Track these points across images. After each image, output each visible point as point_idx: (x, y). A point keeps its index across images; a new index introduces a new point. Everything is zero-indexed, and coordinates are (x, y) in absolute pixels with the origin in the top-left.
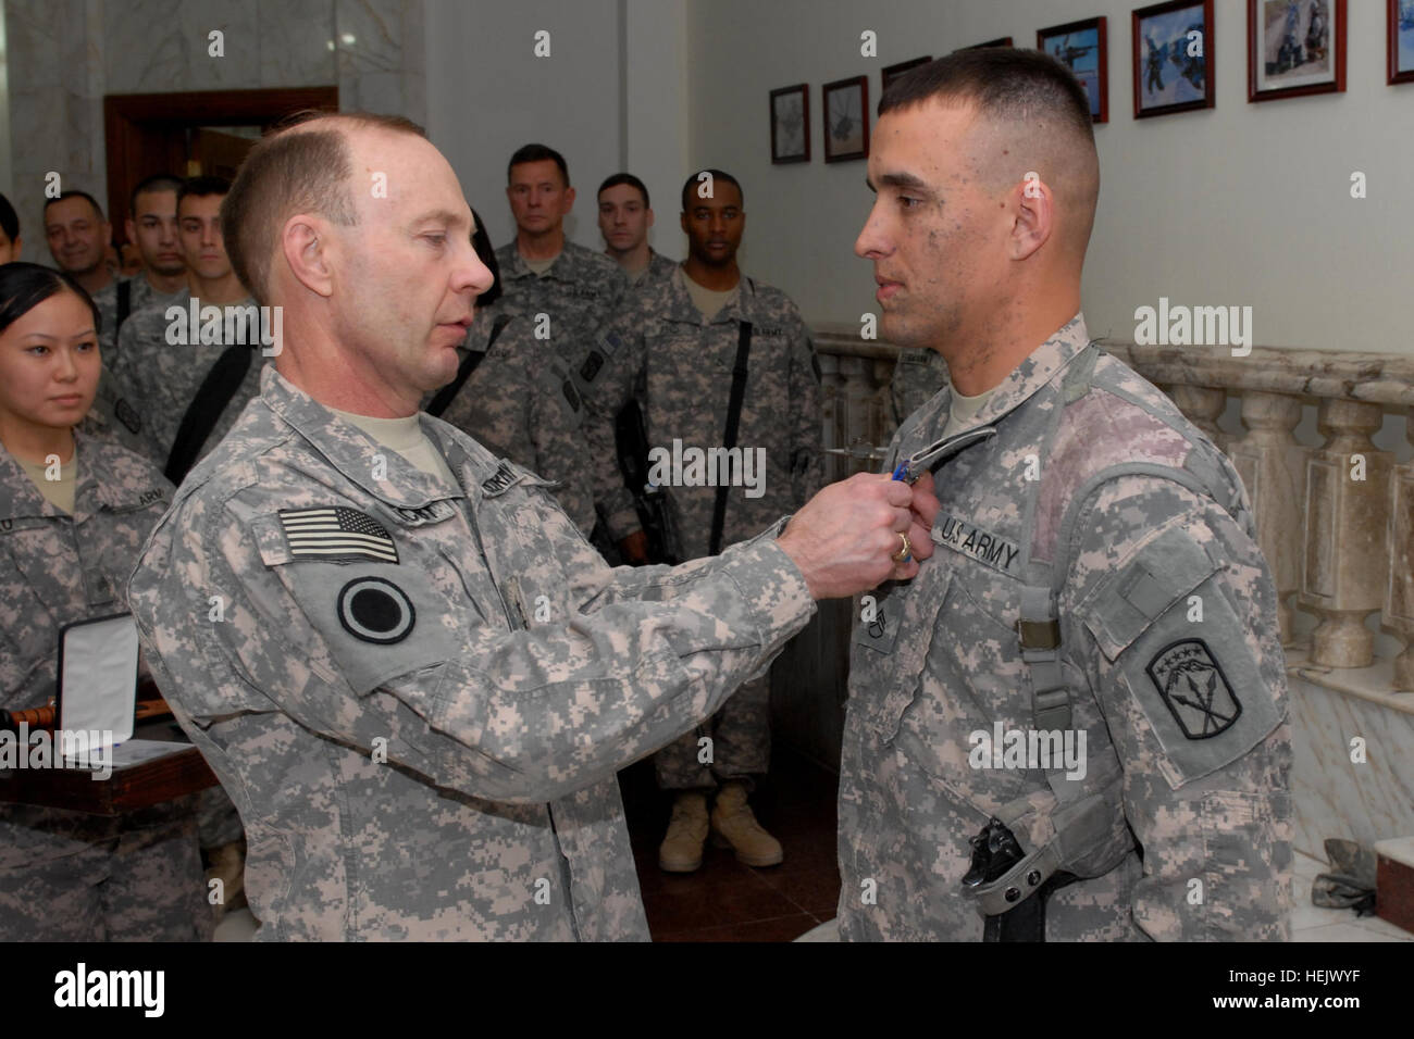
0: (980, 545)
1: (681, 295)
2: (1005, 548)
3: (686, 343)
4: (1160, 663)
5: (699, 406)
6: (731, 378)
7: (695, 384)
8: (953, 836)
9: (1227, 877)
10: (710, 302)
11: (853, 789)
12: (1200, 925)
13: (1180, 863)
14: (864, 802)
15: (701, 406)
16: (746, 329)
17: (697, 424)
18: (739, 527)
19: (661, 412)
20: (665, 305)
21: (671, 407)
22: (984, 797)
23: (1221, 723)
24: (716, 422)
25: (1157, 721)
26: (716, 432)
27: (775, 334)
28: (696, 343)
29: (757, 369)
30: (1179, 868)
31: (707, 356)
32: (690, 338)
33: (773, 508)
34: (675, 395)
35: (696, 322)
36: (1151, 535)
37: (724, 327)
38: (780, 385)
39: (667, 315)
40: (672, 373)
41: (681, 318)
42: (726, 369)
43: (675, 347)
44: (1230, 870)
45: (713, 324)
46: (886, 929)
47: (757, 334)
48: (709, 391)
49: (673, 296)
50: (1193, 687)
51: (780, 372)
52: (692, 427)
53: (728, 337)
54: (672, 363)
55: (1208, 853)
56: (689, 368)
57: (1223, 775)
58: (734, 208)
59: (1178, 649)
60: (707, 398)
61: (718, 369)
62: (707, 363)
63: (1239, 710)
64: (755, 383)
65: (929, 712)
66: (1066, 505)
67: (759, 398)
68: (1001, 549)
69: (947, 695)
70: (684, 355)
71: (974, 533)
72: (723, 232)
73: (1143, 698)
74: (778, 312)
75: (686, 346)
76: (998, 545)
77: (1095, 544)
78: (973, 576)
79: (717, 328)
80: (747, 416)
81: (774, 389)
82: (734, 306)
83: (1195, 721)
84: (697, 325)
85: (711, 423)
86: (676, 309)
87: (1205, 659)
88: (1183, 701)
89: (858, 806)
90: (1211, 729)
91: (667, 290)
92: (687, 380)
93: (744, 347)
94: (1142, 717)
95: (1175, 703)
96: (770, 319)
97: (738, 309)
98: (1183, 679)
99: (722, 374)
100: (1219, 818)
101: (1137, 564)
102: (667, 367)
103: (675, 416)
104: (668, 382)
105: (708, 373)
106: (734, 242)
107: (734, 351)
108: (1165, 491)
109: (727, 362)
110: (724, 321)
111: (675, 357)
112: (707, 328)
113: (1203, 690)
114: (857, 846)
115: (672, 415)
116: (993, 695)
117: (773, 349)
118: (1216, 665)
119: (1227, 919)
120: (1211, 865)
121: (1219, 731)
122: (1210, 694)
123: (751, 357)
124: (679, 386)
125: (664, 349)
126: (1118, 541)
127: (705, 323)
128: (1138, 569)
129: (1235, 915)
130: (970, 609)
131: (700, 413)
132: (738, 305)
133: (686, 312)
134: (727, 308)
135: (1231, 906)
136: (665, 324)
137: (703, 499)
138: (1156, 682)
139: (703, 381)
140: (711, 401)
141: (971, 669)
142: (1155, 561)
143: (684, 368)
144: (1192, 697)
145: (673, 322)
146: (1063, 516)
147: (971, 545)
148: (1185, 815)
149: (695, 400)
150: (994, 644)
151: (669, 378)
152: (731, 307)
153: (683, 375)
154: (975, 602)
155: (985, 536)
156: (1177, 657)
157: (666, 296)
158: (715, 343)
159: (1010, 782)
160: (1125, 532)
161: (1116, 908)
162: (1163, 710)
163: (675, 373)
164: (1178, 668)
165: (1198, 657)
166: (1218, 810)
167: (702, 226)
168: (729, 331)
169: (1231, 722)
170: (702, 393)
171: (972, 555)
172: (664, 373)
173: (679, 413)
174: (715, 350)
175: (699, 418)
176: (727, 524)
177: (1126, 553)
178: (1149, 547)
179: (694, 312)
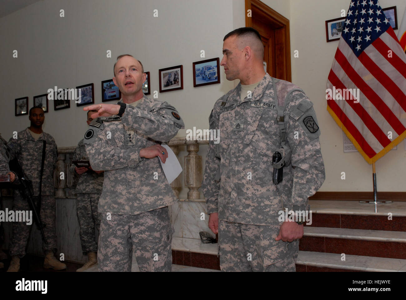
0: (266, 105)
1: (29, 134)
2: (273, 105)
3: (31, 145)
4: (305, 120)
5: (35, 159)
6: (42, 153)
7: (34, 154)
8: (261, 161)
9: (317, 157)
10: (36, 136)
11: (234, 159)
12: (313, 166)
13: (309, 154)
14: (237, 160)
15: (36, 160)
16: (45, 142)
17: (35, 164)
18: (44, 188)
19: (26, 161)
20: (26, 137)
21: (28, 160)
22: (269, 152)
23: (316, 130)
24: (39, 163)
25: (305, 130)
26: (39, 166)
27: (51, 144)
28: (34, 145)
29: (48, 152)
30: (309, 155)
31: (36, 148)
32: (32, 144)
33: (50, 184)
34: (29, 157)
35: (34, 140)
36: (301, 100)
37: (40, 142)
38: (52, 156)
39: (26, 139)
40: (28, 152)
41: (30, 139)
42: (41, 151)
43: (29, 146)
44: (318, 156)
45: (38, 141)
46: (246, 183)
47: (47, 144)
48: (37, 156)
49: (27, 134)
50: (311, 124)
51: (52, 153)
52: (34, 164)
53: (41, 144)
54: (28, 150)
55: (314, 153)
56: (32, 151)
57: (316, 140)
58: (42, 114)
59: (308, 118)
60: (37, 158)
61: (39, 151)
62: (37, 150)
63: (318, 128)
64: (47, 155)
65: (257, 137)
66: (286, 96)
67: (48, 158)
68: (272, 105)
69: (260, 134)
70: (31, 148)
71: (264, 103)
72: (40, 119)
73: (302, 127)
74: (51, 139)
75: (31, 146)
76: (271, 105)
77: (292, 101)
78: (266, 110)
79: (38, 142)
80: (46, 162)
81: (50, 156)
82: (42, 137)
83: (312, 130)
84: (34, 141)
85: (38, 163)
86: (29, 137)
87: (312, 119)
88: (309, 126)
89: (235, 162)
90: (314, 131)
91: (25, 133)
92: (32, 153)
93: (45, 147)
94: (302, 130)
95: (308, 127)
96: (49, 141)
97: (43, 138)
98: (309, 123)
99: (40, 152)
100: (316, 147)
101: (300, 104)
102: (27, 151)
103: (29, 162)
104: (27, 154)
105: (37, 152)
106: (42, 122)
107: (42, 147)
108: (301, 94)
109: (41, 149)
110: (40, 140)
111: (29, 148)
112: (36, 142)
113: (312, 125)
114: (236, 169)
115: (28, 162)
116: (272, 131)
117: (51, 147)
118: (314, 121)
119: (317, 165)
120: (315, 155)
121: (316, 132)
122: (313, 126)
123: (46, 149)
124: (30, 155)
125: (26, 147)
126: (296, 100)
127: (36, 141)
128: (300, 105)
129: (318, 164)
130: (267, 116)
131: (35, 161)
132: (43, 137)
133: (31, 138)
134: (40, 138)
135: (318, 163)
136: (26, 141)
137: (36, 181)
138: (305, 124)
139: (36, 154)
140: (38, 158)
141: (268, 127)
142: (303, 103)
143: (31, 151)
144: (310, 126)
145: (28, 140)
146: (285, 98)
147: (265, 105)
148: (310, 146)
149: (34, 158)
150: (273, 121)
151: (27, 153)
152: (41, 137)
153: (31, 152)
154: (268, 114)
155: (267, 104)
156: (307, 119)
157: (25, 134)
158: (38, 145)
159: (274, 148)
160: (297, 99)
161: (289, 172)
162: (306, 128)
163: (29, 152)
164: (308, 121)
165: (311, 119)
166: (316, 145)
167: (35, 118)
168: (41, 143)
169: (317, 130)
170: (36, 156)
171: (265, 107)
172: (26, 152)
173: (30, 161)
174: (38, 147)
175: (35, 162)
176: (42, 187)
177: (297, 102)
178: (301, 101)
179: (33, 138)
